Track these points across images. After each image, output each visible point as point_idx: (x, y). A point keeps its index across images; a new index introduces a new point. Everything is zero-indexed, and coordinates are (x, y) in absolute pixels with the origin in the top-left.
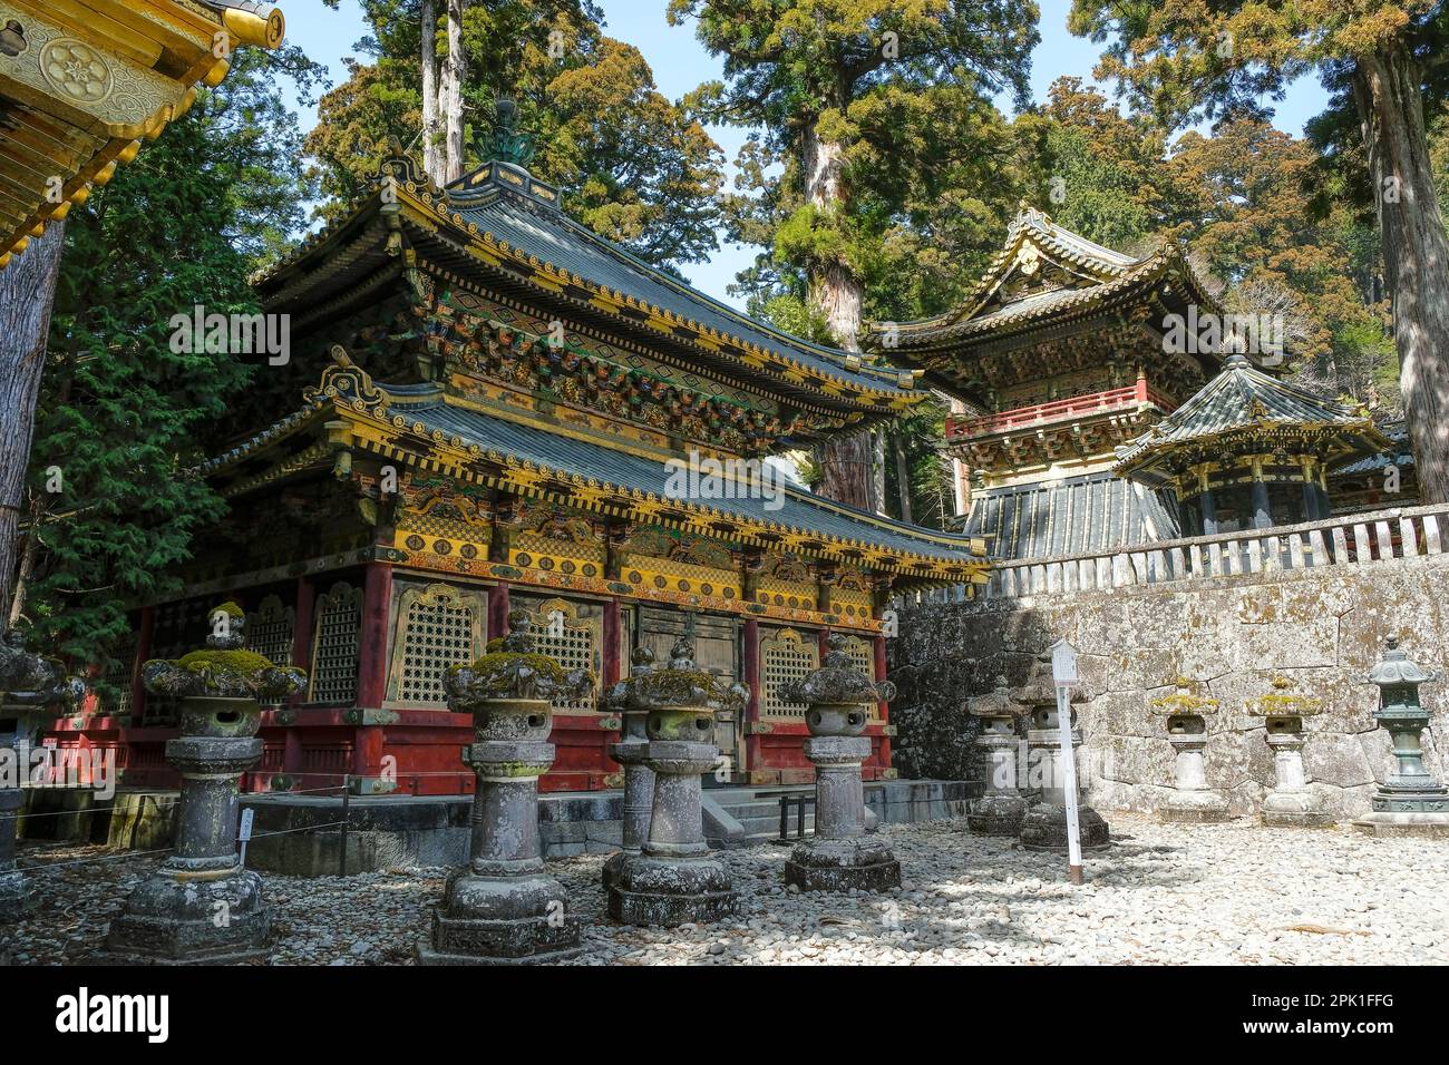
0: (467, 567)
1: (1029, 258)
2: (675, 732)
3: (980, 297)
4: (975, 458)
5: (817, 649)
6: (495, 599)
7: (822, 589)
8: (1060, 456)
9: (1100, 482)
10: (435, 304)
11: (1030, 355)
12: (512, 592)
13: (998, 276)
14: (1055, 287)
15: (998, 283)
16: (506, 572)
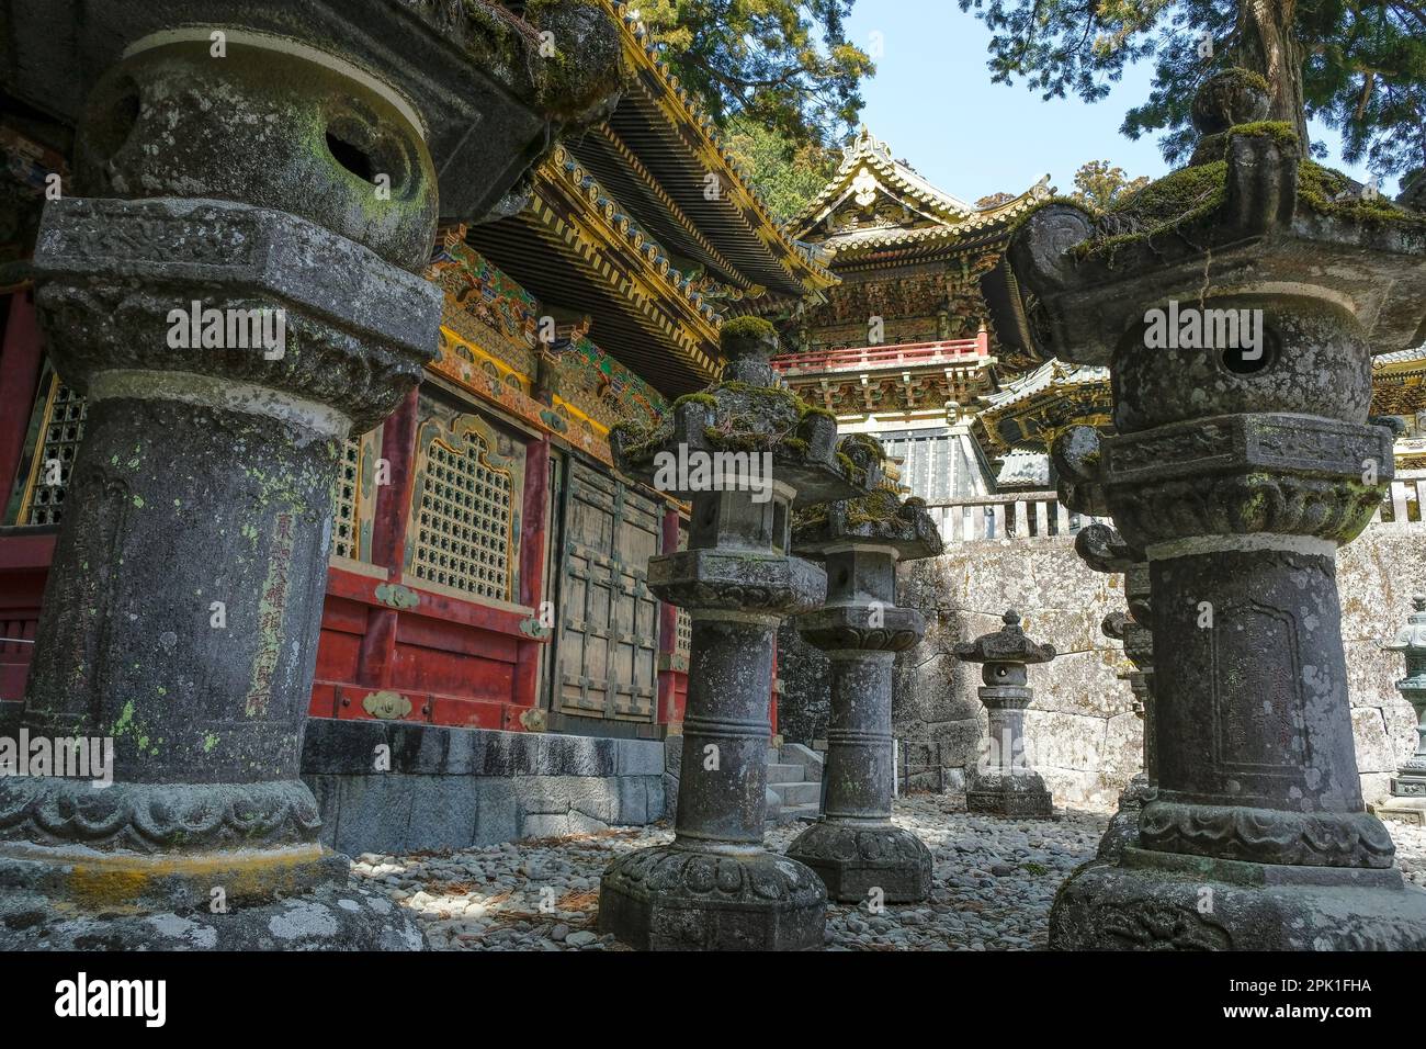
1: (865, 189)
3: (805, 222)
8: (878, 406)
9: (924, 439)
11: (854, 296)
12: (425, 383)
13: (828, 202)
14: (890, 224)
15: (828, 211)
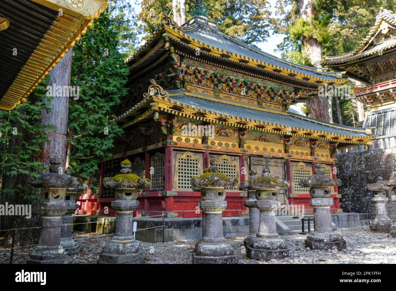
0: (195, 146)
1: (384, 28)
2: (265, 197)
3: (366, 44)
4: (366, 101)
5: (311, 169)
6: (205, 156)
7: (312, 148)
10: (181, 64)
11: (386, 63)
12: (210, 153)
13: (372, 36)
14: (395, 37)
15: (373, 38)
16: (208, 147)
